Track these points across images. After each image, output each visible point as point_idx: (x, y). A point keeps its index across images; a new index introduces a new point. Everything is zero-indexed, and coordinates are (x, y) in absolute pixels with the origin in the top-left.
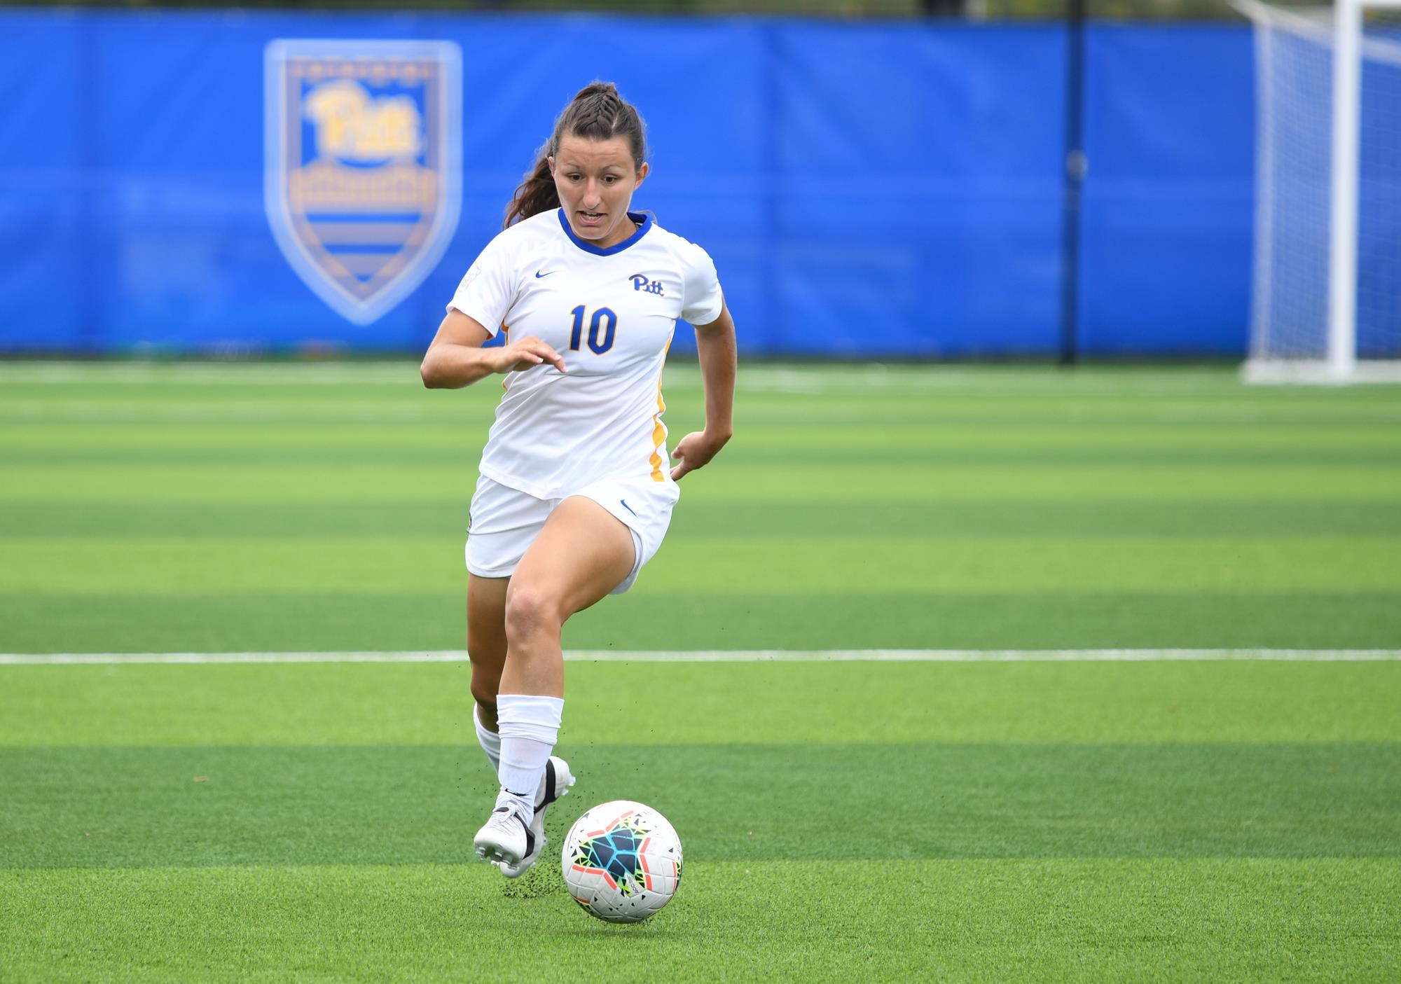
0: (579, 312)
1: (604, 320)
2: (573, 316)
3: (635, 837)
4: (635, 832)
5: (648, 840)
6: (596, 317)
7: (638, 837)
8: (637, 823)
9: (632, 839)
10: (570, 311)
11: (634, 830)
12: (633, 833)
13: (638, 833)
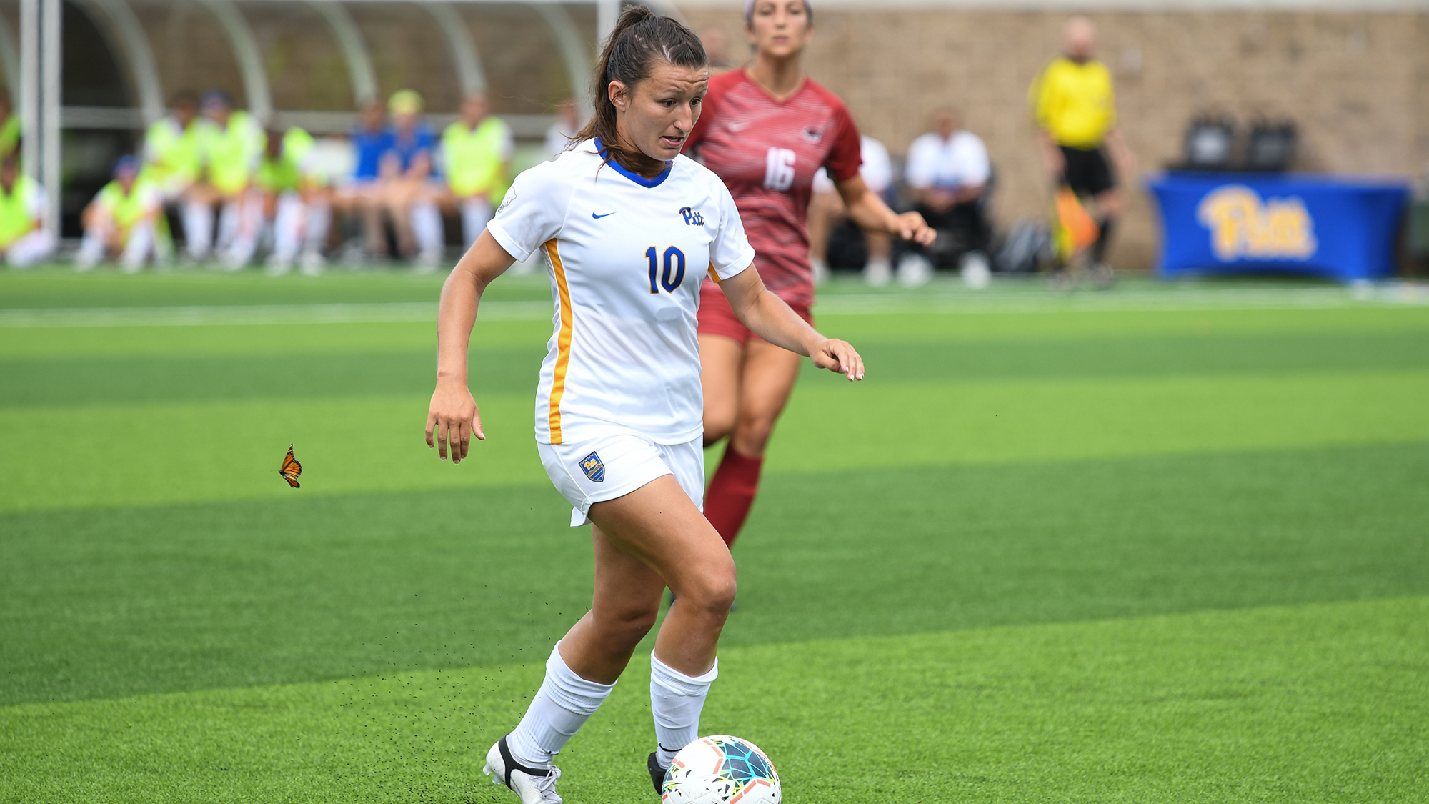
0: (651, 253)
1: (674, 259)
2: (648, 259)
3: (729, 771)
4: (728, 777)
5: (716, 772)
6: (667, 256)
7: (726, 771)
8: (727, 787)
9: (731, 769)
10: (644, 255)
11: (730, 778)
12: (731, 774)
13: (725, 776)
